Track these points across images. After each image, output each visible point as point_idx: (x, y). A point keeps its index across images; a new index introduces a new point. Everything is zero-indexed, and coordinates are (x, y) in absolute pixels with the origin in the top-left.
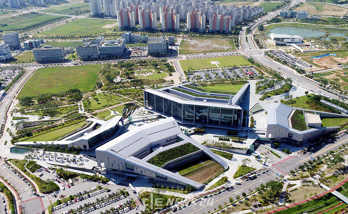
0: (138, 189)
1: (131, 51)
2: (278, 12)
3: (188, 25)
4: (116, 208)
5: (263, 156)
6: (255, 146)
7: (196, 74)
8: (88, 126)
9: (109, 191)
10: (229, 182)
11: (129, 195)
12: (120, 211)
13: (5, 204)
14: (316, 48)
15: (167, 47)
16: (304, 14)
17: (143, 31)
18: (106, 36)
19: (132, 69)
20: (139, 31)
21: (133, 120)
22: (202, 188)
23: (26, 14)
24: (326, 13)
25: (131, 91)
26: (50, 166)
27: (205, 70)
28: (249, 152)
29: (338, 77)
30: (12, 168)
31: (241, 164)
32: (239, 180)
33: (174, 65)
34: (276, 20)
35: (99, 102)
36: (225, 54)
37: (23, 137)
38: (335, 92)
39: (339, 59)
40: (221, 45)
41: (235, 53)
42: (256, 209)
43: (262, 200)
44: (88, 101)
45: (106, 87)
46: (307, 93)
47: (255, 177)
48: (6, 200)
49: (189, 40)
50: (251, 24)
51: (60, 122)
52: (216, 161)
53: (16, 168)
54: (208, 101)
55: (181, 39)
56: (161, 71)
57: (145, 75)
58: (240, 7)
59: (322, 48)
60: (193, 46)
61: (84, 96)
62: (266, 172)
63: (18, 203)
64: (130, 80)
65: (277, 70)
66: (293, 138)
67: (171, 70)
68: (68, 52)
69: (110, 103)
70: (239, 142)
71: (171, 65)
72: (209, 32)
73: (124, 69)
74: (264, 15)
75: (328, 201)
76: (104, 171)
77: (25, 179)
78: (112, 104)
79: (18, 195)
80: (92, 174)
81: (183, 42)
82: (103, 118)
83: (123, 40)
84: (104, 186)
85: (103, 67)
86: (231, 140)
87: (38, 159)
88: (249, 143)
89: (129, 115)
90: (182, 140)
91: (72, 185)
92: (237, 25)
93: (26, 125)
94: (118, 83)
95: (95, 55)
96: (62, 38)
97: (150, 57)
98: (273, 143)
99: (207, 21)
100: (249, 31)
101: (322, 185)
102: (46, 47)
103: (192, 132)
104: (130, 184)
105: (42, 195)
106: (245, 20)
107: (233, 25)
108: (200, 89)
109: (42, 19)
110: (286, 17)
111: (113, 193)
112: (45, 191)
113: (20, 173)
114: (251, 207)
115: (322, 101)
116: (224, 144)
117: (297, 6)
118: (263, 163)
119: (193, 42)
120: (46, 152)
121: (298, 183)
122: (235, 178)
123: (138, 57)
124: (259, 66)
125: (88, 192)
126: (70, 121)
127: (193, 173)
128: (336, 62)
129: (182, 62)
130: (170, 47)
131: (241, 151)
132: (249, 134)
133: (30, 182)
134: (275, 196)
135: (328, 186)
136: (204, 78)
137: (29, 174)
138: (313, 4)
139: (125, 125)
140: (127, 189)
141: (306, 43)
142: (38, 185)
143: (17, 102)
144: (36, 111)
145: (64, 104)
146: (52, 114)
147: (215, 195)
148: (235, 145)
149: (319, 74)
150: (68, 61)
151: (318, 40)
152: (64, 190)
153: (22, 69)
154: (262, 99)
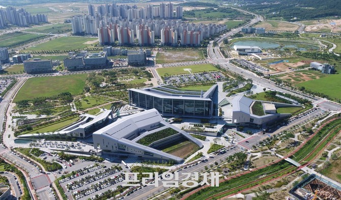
0: (129, 165)
1: (113, 63)
2: (240, 29)
3: (162, 40)
4: (112, 178)
5: (231, 137)
6: (224, 130)
7: (171, 79)
8: (82, 120)
9: (105, 167)
10: (204, 156)
11: (122, 169)
12: (116, 181)
13: (16, 180)
14: (272, 56)
15: (145, 58)
16: (262, 30)
17: (122, 46)
18: (88, 50)
19: (115, 77)
20: (119, 46)
21: (120, 115)
22: (182, 162)
23: (11, 33)
24: (280, 29)
25: (116, 93)
26: (52, 151)
27: (179, 75)
28: (219, 135)
29: (290, 78)
30: (18, 154)
31: (213, 143)
32: (212, 155)
33: (152, 72)
34: (238, 35)
35: (88, 102)
36: (196, 62)
37: (25, 131)
38: (287, 89)
39: (291, 65)
40: (192, 56)
41: (204, 62)
42: (226, 174)
43: (231, 167)
44: (79, 101)
45: (94, 90)
46: (265, 89)
47: (225, 152)
48: (18, 177)
49: (163, 52)
50: (217, 39)
51: (56, 118)
52: (192, 141)
53: (21, 154)
54: (183, 96)
55: (157, 52)
56: (141, 78)
57: (127, 81)
58: (207, 25)
59: (277, 56)
60: (167, 57)
61: (75, 98)
62: (233, 147)
63: (28, 179)
64: (114, 85)
65: (240, 74)
66: (254, 122)
67: (150, 76)
68: (55, 64)
69: (99, 103)
70: (211, 127)
71: (149, 72)
72: (181, 46)
73: (107, 76)
74: (228, 31)
75: (282, 165)
76: (100, 152)
77: (31, 162)
78: (100, 103)
79: (27, 173)
80: (89, 156)
81: (158, 54)
82: (94, 114)
83: (105, 53)
84: (101, 164)
85: (89, 75)
86: (204, 126)
87: (41, 147)
88: (219, 128)
89: (117, 111)
90: (163, 125)
91: (73, 164)
92: (205, 40)
93: (27, 122)
94: (104, 87)
95: (81, 66)
96: (48, 53)
97: (130, 67)
98: (238, 127)
99: (179, 37)
100: (215, 44)
101: (277, 155)
102: (35, 60)
103: (172, 121)
104: (122, 161)
105: (48, 172)
106: (212, 35)
107: (202, 39)
108: (176, 89)
109: (27, 37)
110: (247, 32)
111: (109, 169)
112: (50, 170)
113: (25, 158)
114: (222, 172)
115: (277, 95)
116: (198, 129)
117: (256, 24)
118: (231, 142)
119: (167, 54)
120: (48, 141)
121: (259, 155)
122: (208, 153)
123: (120, 66)
124: (225, 71)
125: (87, 169)
126: (65, 118)
127: (174, 150)
128: (288, 66)
129: (159, 70)
130: (147, 59)
131: (212, 134)
132: (218, 122)
133: (35, 164)
134: (241, 164)
135: (282, 155)
136: (179, 81)
137: (34, 158)
138: (269, 22)
139: (114, 119)
140: (120, 165)
141: (264, 52)
142: (43, 166)
143: (14, 104)
144: (33, 111)
145: (58, 105)
146: (48, 113)
147: (193, 166)
148: (207, 129)
149: (275, 76)
150: (55, 71)
151: (274, 50)
152: (66, 168)
153: (14, 79)
154: (228, 96)
